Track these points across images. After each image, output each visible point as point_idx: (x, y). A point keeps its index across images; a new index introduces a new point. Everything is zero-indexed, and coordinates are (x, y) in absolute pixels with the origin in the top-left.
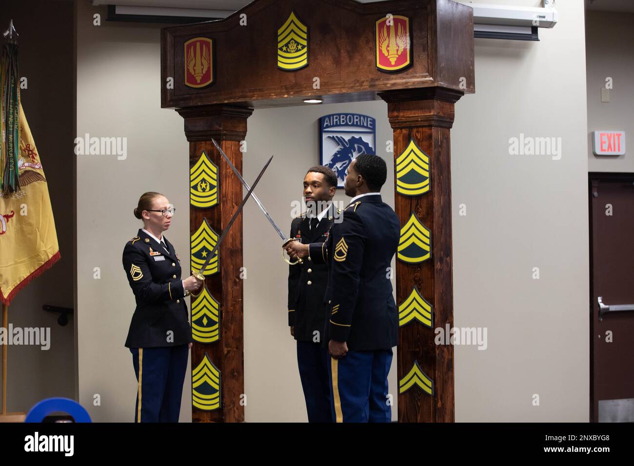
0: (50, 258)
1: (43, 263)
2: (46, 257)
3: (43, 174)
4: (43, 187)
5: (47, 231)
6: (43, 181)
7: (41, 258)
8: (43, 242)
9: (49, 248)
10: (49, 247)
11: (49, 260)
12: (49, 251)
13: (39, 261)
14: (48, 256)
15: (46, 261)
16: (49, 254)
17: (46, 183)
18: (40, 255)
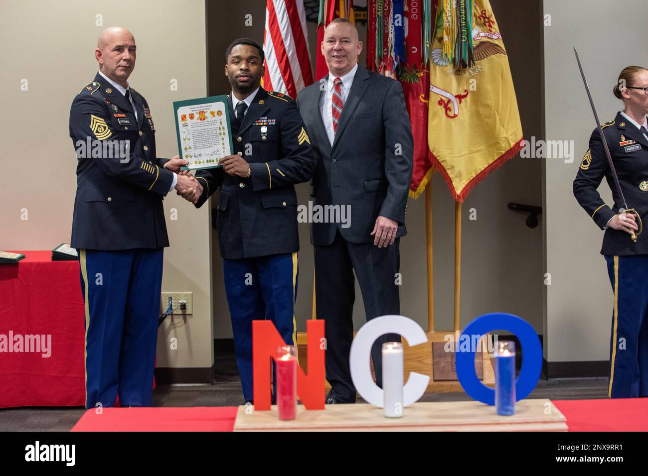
0: (512, 146)
1: (504, 152)
2: (508, 145)
3: (502, 45)
4: (502, 61)
5: (508, 113)
6: (502, 54)
7: (502, 147)
8: (503, 126)
9: (511, 135)
10: (510, 133)
11: (511, 149)
12: (510, 138)
13: (499, 150)
14: (510, 144)
15: (507, 150)
16: (511, 141)
17: (506, 56)
18: (500, 142)
